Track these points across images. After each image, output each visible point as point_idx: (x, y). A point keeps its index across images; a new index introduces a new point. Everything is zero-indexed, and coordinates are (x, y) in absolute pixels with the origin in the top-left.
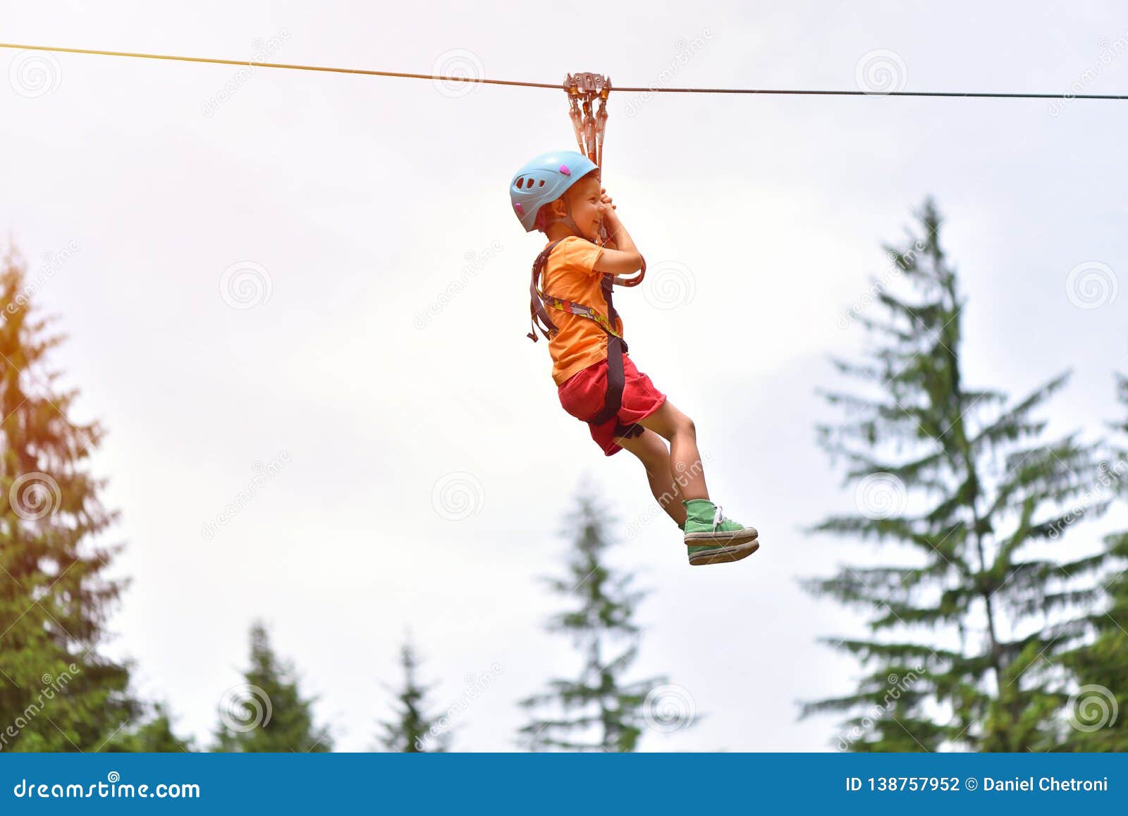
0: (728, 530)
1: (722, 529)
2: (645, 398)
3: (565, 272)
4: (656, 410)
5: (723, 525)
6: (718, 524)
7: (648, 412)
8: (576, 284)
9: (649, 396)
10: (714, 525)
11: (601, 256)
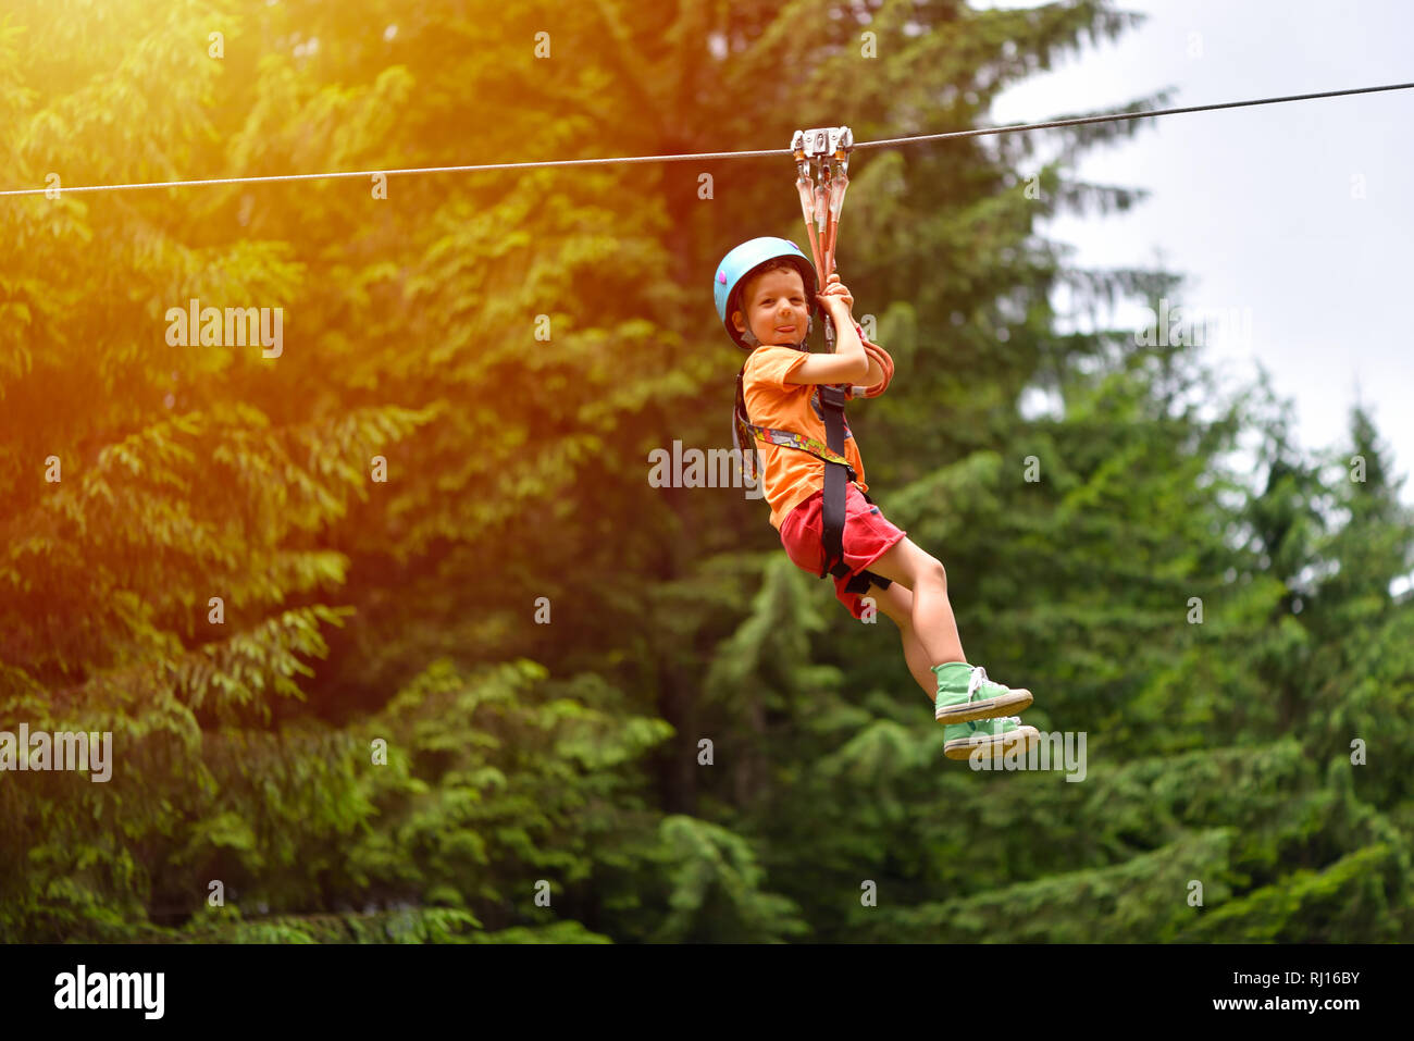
0: (986, 697)
1: (979, 697)
2: (869, 539)
3: (757, 392)
4: (886, 551)
5: (981, 692)
6: (975, 692)
7: (873, 557)
8: (774, 404)
9: (876, 535)
10: (970, 693)
11: (801, 365)
